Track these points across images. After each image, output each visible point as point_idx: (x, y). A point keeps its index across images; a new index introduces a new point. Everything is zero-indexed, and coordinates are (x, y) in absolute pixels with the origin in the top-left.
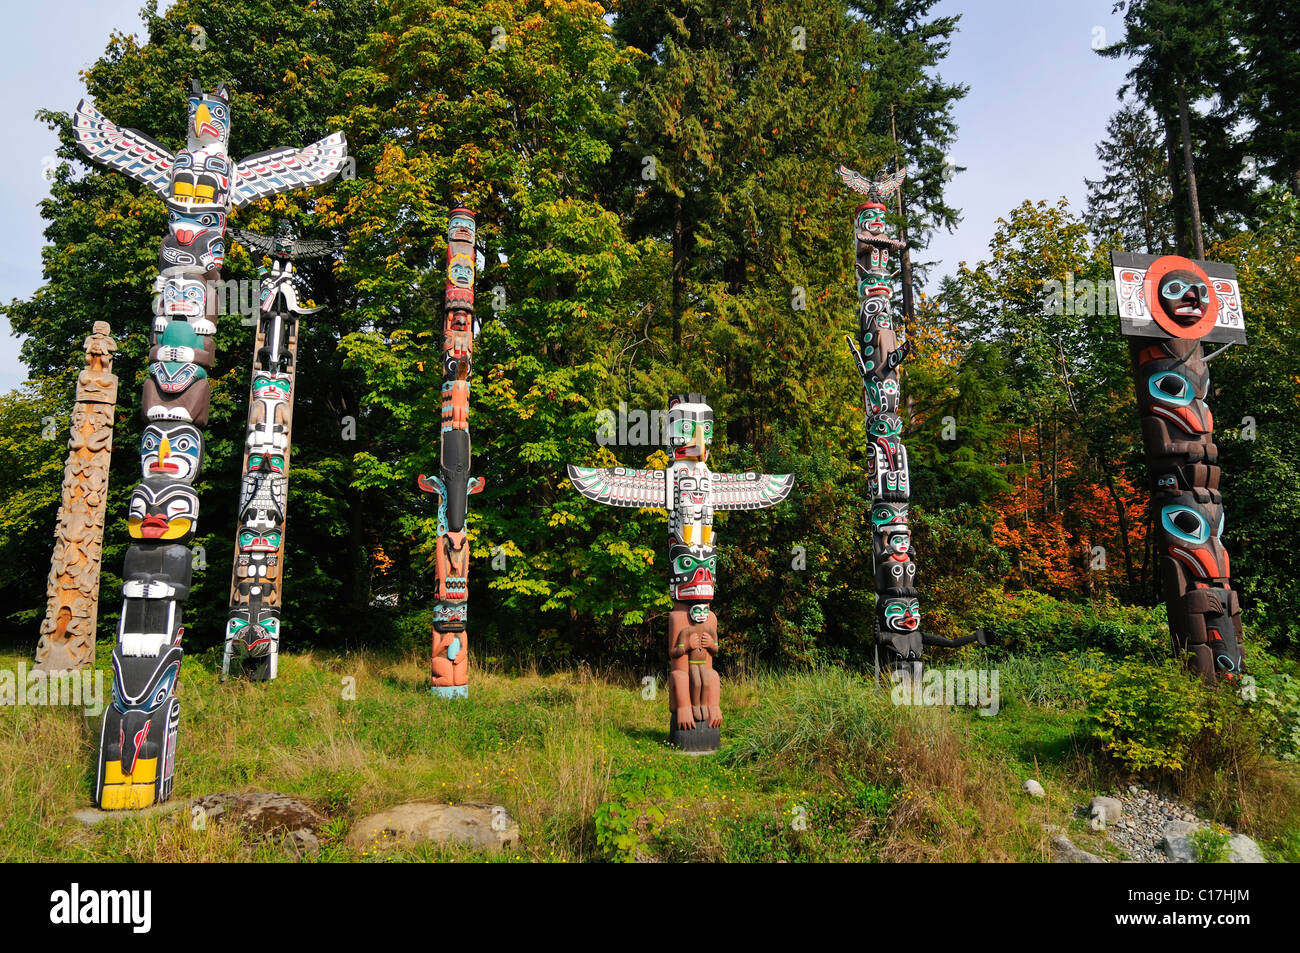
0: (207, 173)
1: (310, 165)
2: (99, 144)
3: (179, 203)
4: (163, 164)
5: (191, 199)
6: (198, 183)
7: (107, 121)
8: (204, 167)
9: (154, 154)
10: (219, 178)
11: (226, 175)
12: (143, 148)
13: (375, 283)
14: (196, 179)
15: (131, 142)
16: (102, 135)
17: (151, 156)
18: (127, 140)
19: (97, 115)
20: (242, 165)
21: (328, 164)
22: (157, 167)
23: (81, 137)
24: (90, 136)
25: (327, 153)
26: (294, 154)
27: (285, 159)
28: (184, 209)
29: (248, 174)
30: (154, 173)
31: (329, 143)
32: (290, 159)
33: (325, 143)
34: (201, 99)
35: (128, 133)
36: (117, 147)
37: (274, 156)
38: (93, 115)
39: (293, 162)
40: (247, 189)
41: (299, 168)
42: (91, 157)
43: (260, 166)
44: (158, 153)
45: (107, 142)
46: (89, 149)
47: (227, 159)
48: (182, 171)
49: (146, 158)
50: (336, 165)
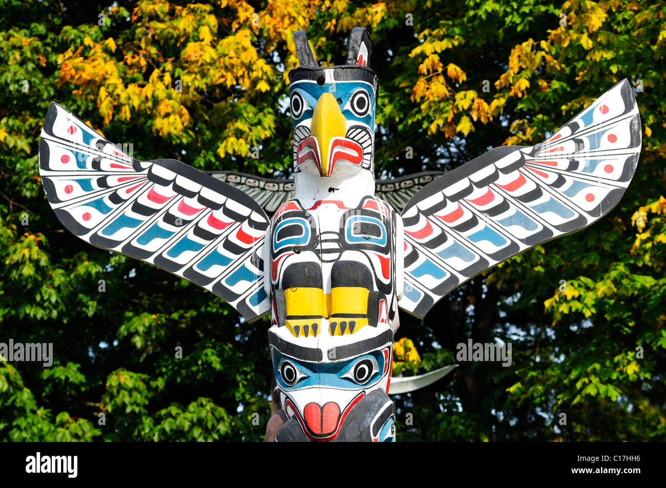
0: (349, 256)
1: (560, 182)
2: (99, 205)
3: (302, 341)
4: (242, 236)
5: (324, 325)
6: (335, 283)
7: (110, 148)
8: (341, 240)
9: (219, 214)
10: (372, 261)
11: (385, 250)
12: (193, 203)
13: (603, 287)
14: (326, 271)
15: (168, 191)
16: (102, 182)
17: (213, 221)
18: (159, 189)
19: (87, 138)
20: (412, 212)
21: (599, 171)
22: (229, 245)
23: (61, 194)
24: (78, 190)
25: (594, 145)
26: (520, 163)
27: (504, 179)
28: (317, 353)
29: (428, 230)
30: (224, 261)
31: (598, 117)
32: (514, 175)
33: (588, 119)
34: (321, 81)
35: (160, 171)
36: (138, 208)
37: (478, 176)
38: (78, 137)
39: (521, 182)
40: (429, 268)
41: (536, 194)
42: (86, 238)
43: (451, 207)
44: (228, 212)
45: (115, 199)
46: (79, 219)
47: (382, 207)
48: (296, 259)
49: (204, 225)
50: (618, 172)
